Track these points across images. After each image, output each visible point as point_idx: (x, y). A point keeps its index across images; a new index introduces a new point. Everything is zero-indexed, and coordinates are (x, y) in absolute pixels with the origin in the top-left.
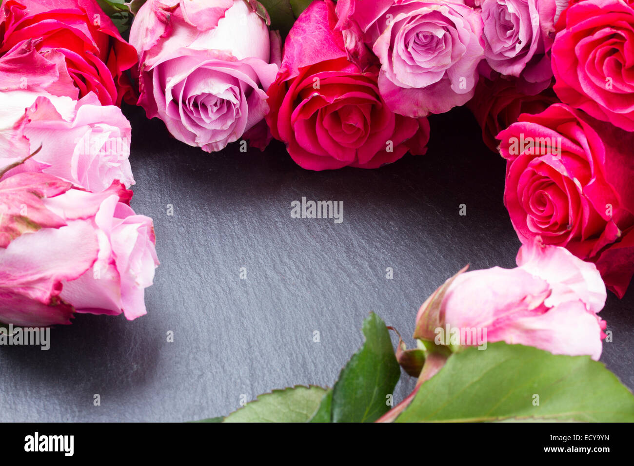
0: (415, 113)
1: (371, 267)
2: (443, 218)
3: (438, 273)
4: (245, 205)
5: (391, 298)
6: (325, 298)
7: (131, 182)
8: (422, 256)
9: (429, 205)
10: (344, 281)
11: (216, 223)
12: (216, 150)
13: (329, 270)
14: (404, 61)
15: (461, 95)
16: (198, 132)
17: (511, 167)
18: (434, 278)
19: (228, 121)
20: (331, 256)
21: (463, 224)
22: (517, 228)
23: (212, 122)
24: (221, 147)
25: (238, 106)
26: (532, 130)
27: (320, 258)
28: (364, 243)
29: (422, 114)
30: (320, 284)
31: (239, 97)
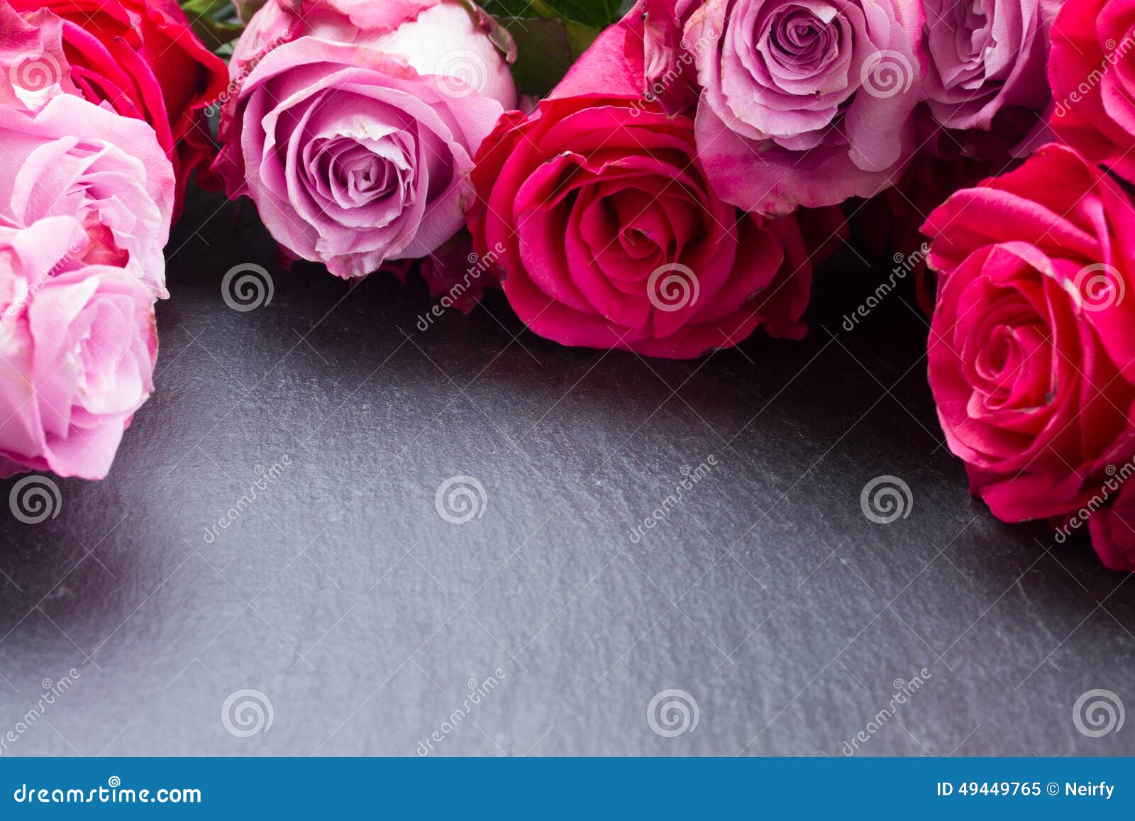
0: (767, 206)
1: (627, 498)
2: (810, 444)
3: (770, 522)
4: (396, 384)
5: (653, 547)
6: (511, 533)
7: (159, 293)
8: (744, 492)
9: (785, 422)
10: (562, 514)
11: (325, 404)
12: (357, 273)
13: (536, 494)
14: (748, 71)
15: (869, 173)
16: (324, 230)
17: (945, 287)
18: (759, 528)
19: (387, 213)
20: (548, 474)
21: (849, 455)
22: (948, 425)
23: (354, 211)
24: (369, 267)
25: (410, 179)
26: (994, 202)
27: (524, 474)
28: (626, 462)
29: (783, 208)
30: (509, 512)
31: (414, 161)
